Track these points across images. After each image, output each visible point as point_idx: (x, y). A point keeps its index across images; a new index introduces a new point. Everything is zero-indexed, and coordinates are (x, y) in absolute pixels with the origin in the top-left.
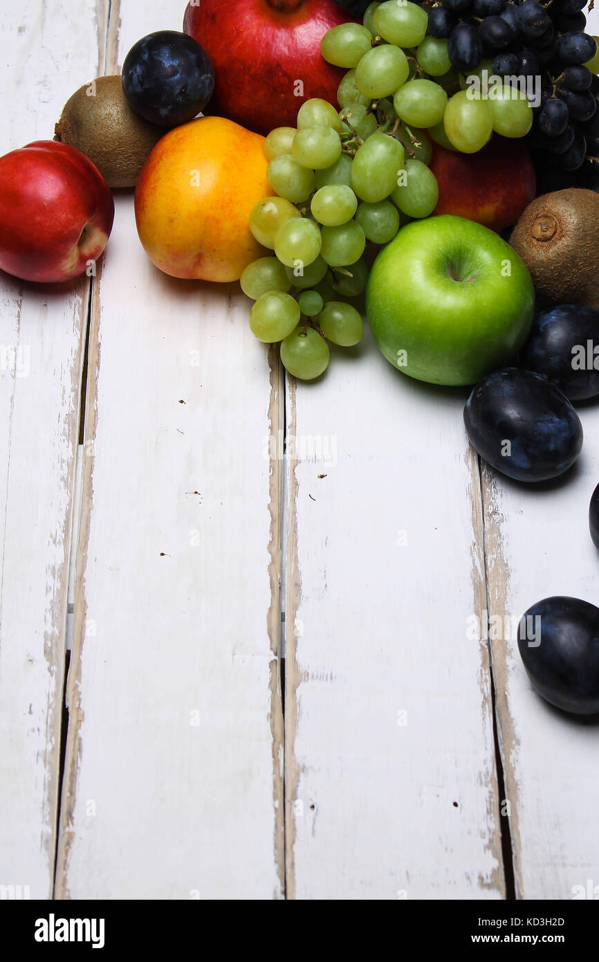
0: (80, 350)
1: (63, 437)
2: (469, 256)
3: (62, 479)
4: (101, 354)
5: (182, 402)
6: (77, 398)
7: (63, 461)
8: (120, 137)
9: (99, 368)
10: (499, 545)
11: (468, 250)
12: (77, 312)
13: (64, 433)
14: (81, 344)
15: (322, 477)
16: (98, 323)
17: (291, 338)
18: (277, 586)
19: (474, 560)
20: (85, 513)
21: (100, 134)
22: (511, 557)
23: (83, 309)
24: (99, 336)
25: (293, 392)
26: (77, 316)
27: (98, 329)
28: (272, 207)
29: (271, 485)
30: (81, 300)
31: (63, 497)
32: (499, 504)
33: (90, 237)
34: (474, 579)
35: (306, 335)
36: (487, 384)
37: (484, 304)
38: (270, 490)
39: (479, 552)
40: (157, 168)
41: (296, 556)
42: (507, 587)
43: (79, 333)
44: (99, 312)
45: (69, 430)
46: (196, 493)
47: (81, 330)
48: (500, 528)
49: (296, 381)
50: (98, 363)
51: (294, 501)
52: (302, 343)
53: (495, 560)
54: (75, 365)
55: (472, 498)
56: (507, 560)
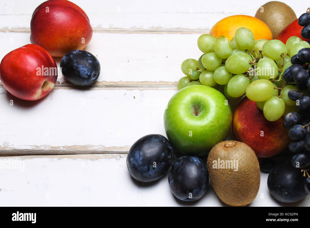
5: (167, 57)
10: (106, 158)
15: (134, 97)
22: (100, 161)
34: (89, 145)
42: (87, 159)
46: (128, 61)
48: (113, 159)
53: (99, 156)
56: (99, 160)
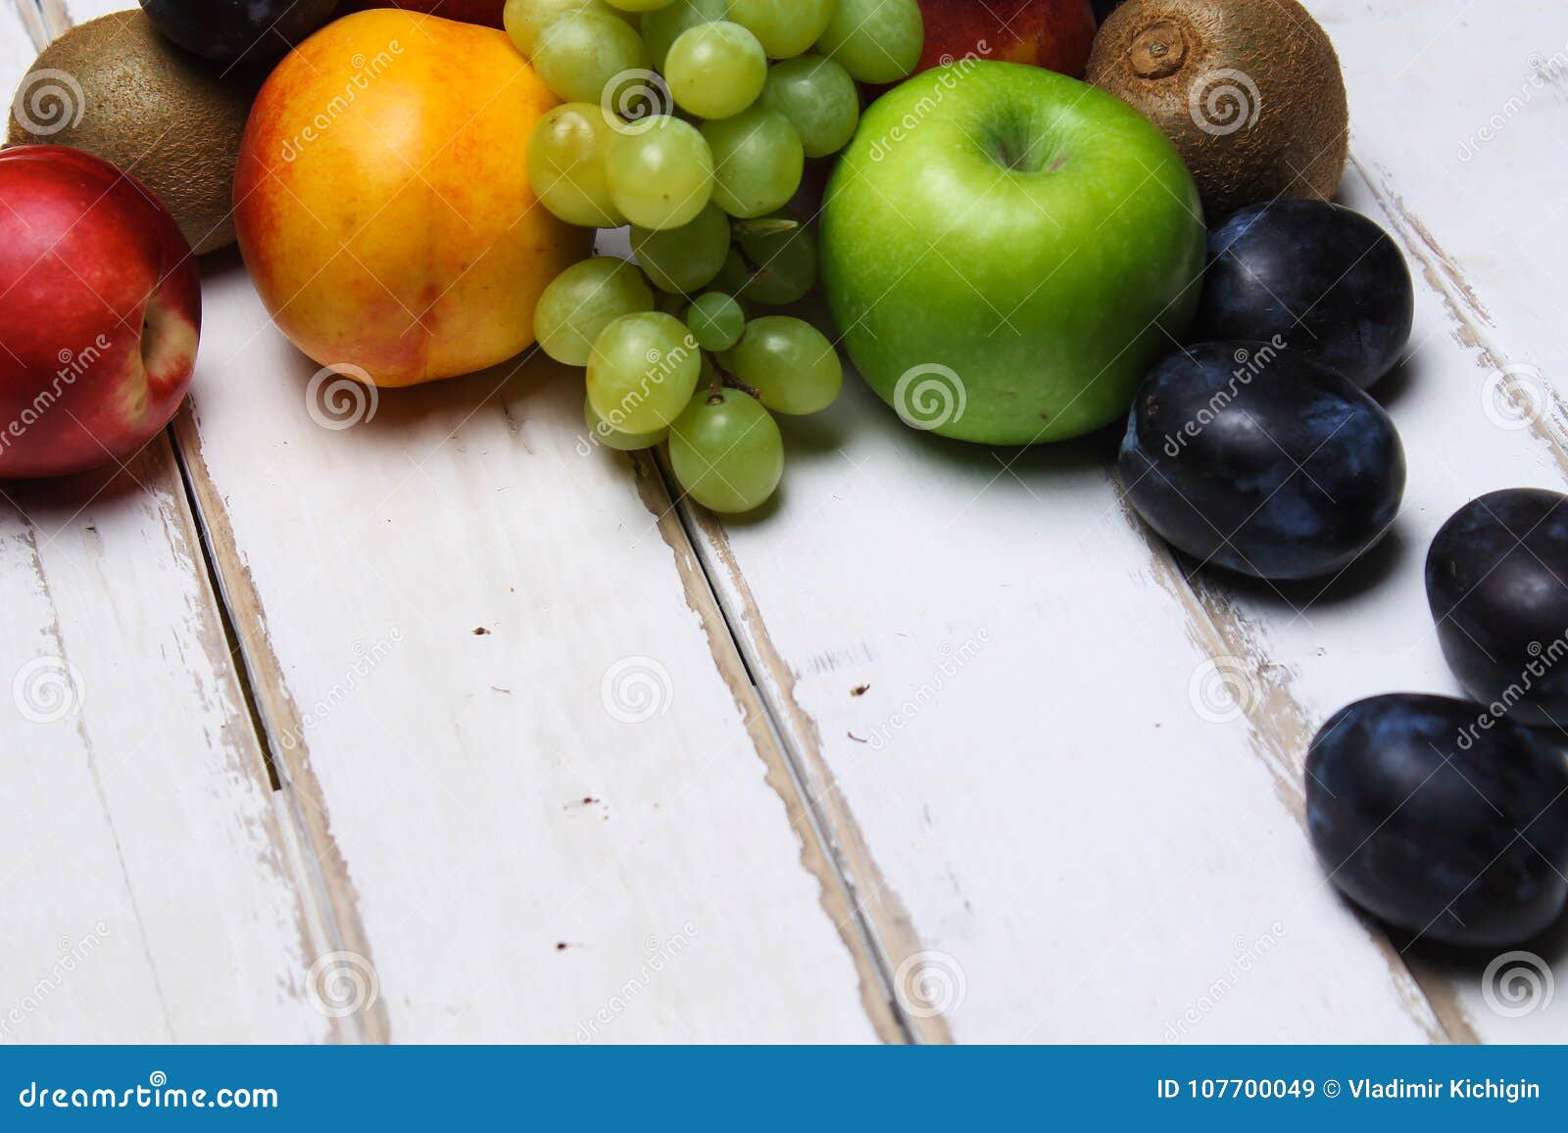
0: (206, 593)
1: (232, 774)
2: (1033, 121)
3: (262, 858)
4: (260, 587)
5: (480, 631)
6: (234, 685)
7: (250, 822)
8: (163, 120)
9: (263, 616)
10: (1306, 727)
11: (1028, 110)
12: (170, 524)
13: (232, 766)
14: (202, 582)
15: (860, 691)
16: (226, 531)
17: (689, 417)
18: (859, 938)
19: (1269, 766)
20: (344, 914)
21: (115, 125)
23: (182, 515)
24: (241, 555)
25: (723, 547)
26: (174, 531)
27: (233, 543)
28: (574, 122)
29: (755, 738)
30: (170, 499)
31: (278, 896)
32: (1267, 649)
33: (160, 335)
35: (721, 398)
36: (1163, 382)
37: (1110, 196)
38: (757, 748)
39: (1271, 745)
40: (279, 127)
41: (873, 866)
43: (190, 562)
44: (222, 510)
45: (240, 756)
46: (588, 801)
47: (193, 555)
48: (1291, 694)
49: (723, 521)
50: (257, 607)
51: (816, 756)
52: (719, 420)
54: (204, 626)
55: (1205, 647)
